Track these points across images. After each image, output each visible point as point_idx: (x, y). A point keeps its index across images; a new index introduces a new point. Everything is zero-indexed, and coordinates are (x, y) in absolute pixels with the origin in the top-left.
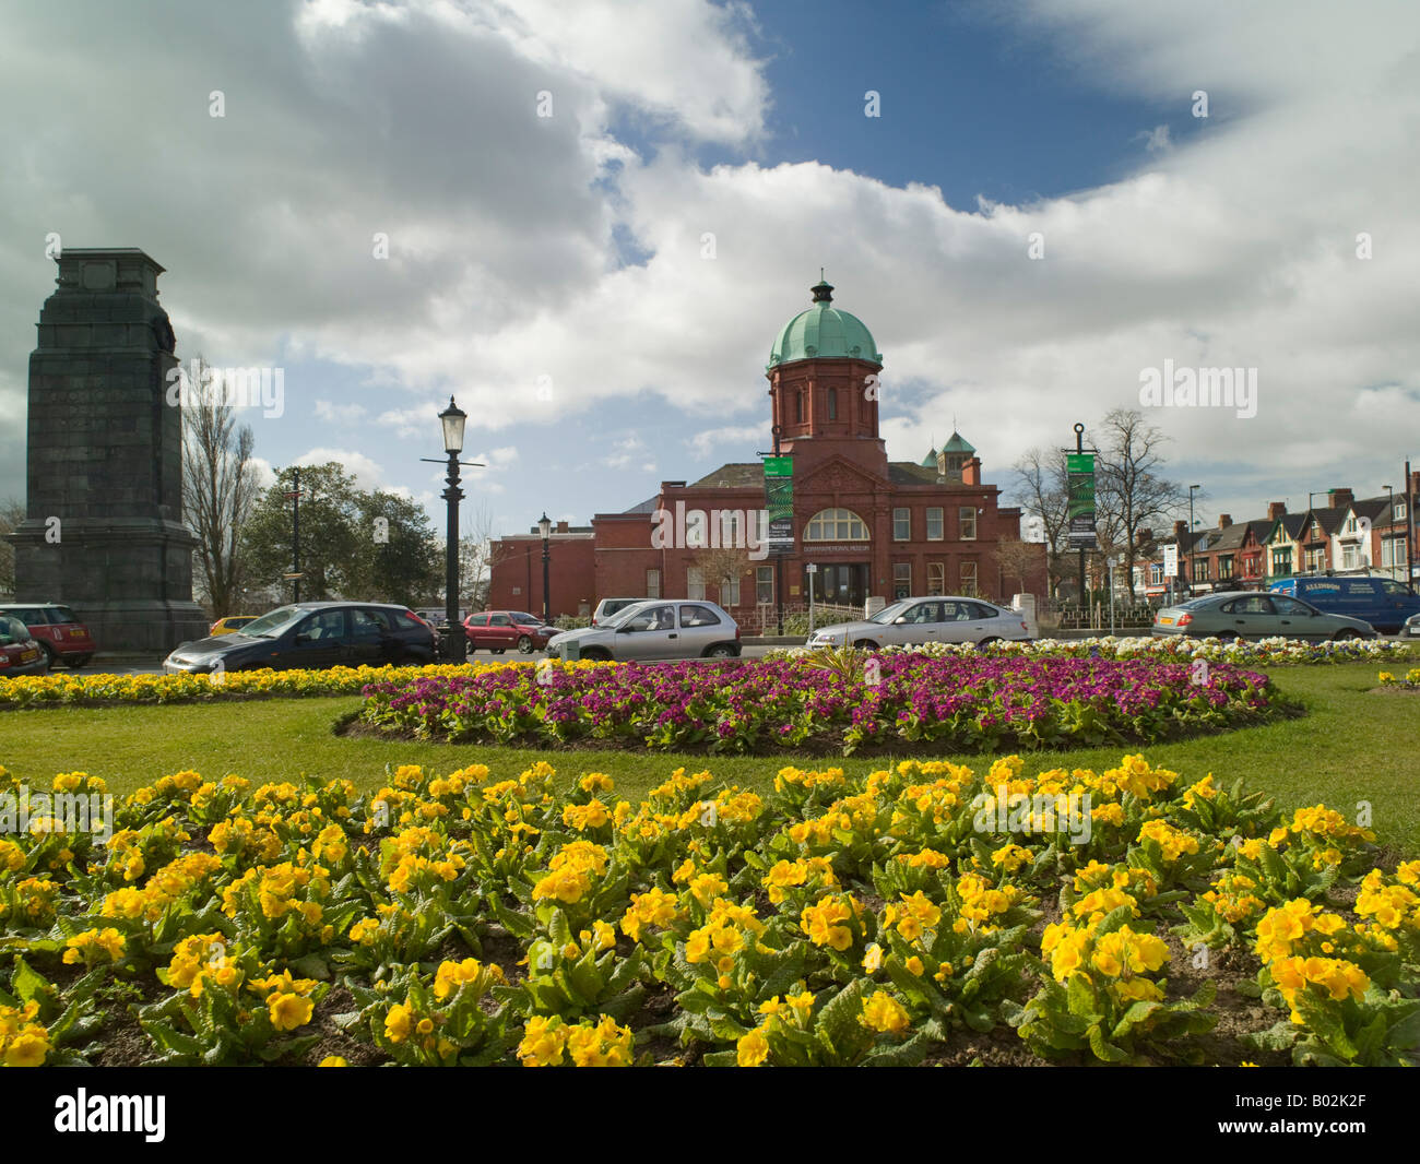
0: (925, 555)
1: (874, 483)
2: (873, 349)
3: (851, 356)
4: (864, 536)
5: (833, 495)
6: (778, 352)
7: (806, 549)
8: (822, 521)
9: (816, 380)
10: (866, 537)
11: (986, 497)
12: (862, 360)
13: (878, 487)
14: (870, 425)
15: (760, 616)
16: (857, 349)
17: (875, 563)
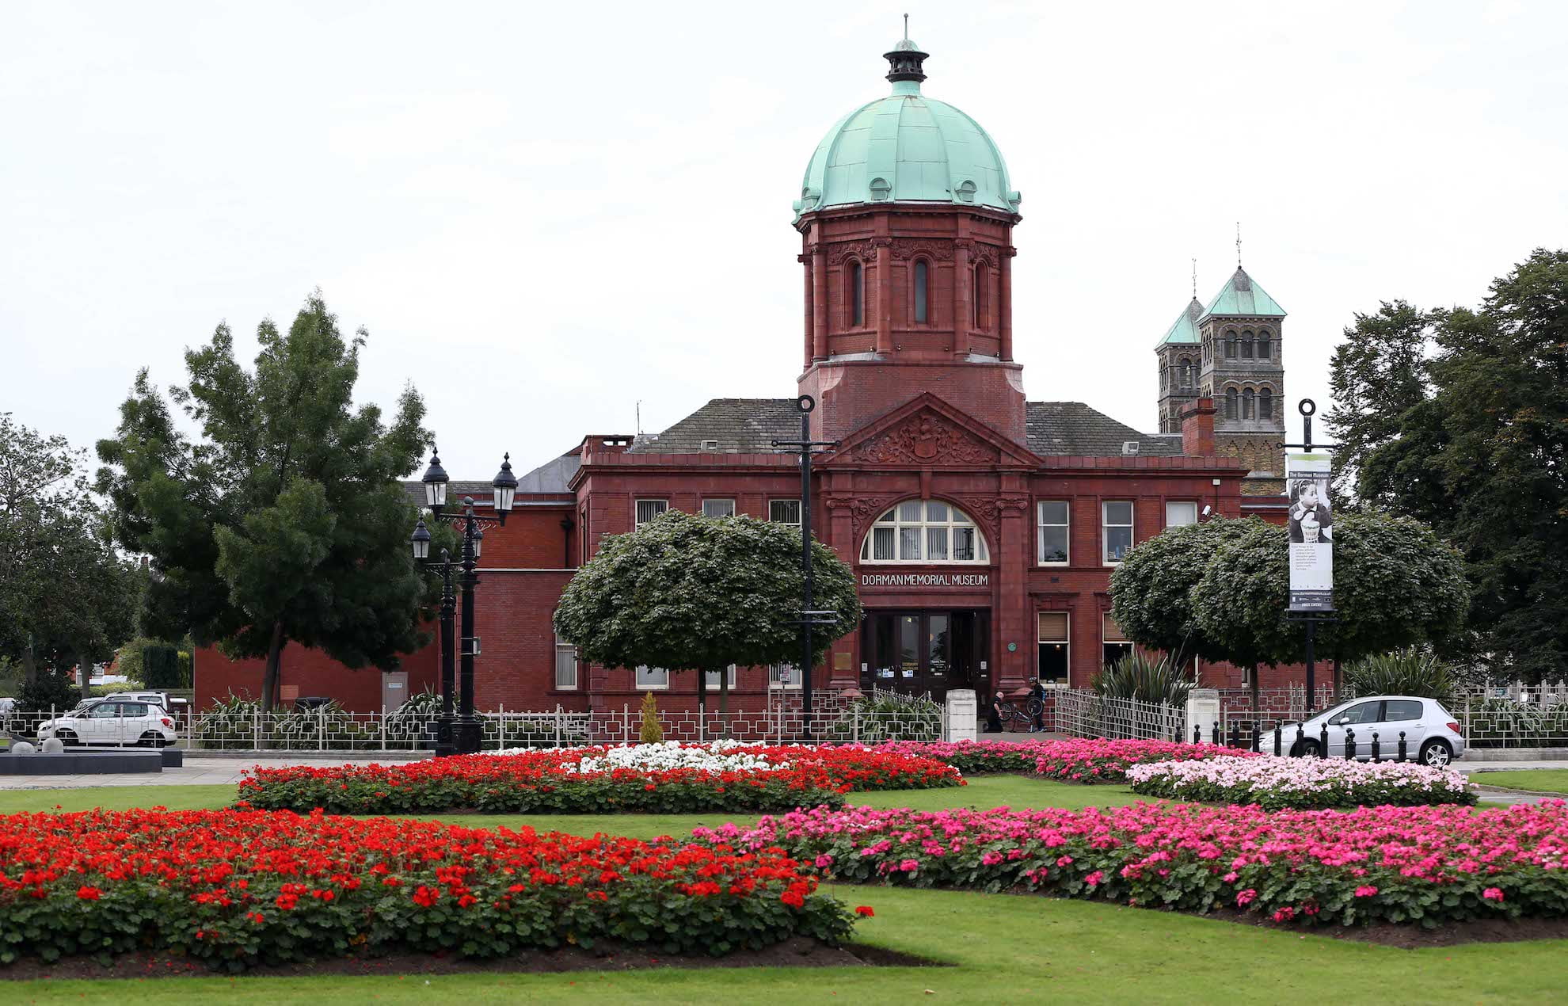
0: (1096, 595)
1: (998, 451)
2: (1002, 183)
3: (957, 200)
4: (981, 557)
5: (918, 474)
6: (817, 186)
7: (867, 580)
8: (898, 523)
9: (889, 246)
10: (982, 557)
11: (1217, 482)
12: (979, 208)
13: (1006, 460)
14: (994, 333)
15: (775, 718)
16: (969, 186)
17: (998, 609)
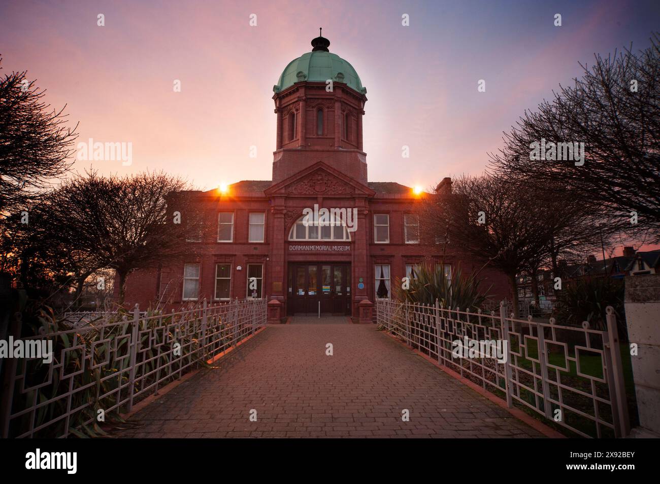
0: (402, 256)
1: (354, 189)
2: (357, 82)
3: (335, 80)
4: (347, 238)
5: (316, 198)
7: (292, 248)
9: (304, 102)
12: (345, 85)
16: (341, 75)
17: (354, 261)
